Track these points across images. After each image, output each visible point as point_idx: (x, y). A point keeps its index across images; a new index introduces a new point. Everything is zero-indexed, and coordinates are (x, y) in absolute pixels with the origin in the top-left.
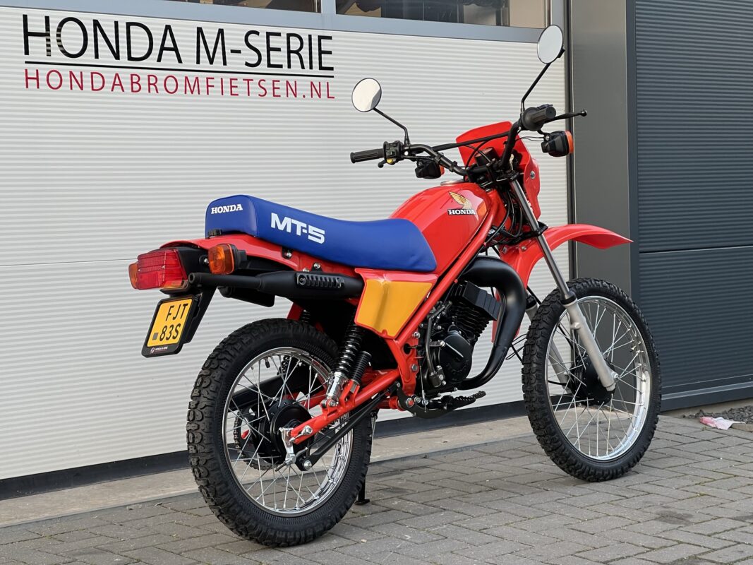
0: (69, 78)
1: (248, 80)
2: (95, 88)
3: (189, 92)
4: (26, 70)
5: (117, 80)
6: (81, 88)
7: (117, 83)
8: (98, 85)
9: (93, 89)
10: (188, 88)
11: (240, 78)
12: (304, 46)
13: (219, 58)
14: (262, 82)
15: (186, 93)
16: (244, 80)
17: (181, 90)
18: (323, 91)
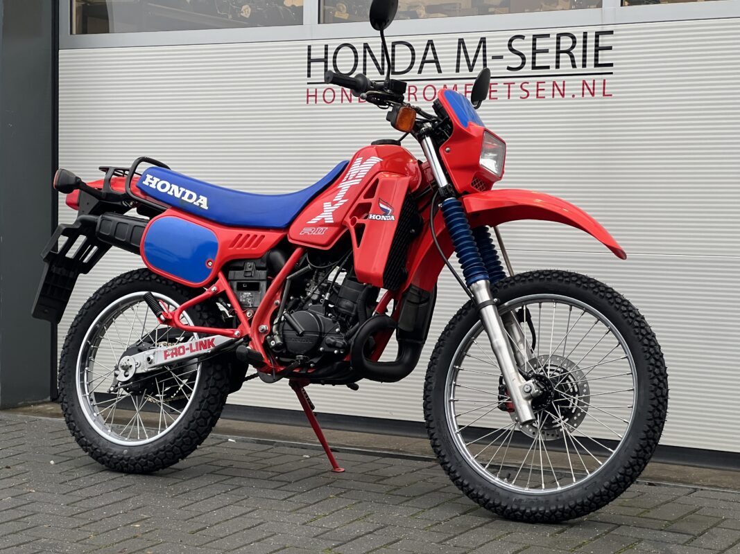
0: (341, 94)
1: (509, 84)
4: (308, 90)
6: (351, 100)
9: (360, 101)
11: (501, 82)
12: (577, 44)
13: (478, 65)
14: (524, 85)
16: (505, 84)
18: (598, 89)
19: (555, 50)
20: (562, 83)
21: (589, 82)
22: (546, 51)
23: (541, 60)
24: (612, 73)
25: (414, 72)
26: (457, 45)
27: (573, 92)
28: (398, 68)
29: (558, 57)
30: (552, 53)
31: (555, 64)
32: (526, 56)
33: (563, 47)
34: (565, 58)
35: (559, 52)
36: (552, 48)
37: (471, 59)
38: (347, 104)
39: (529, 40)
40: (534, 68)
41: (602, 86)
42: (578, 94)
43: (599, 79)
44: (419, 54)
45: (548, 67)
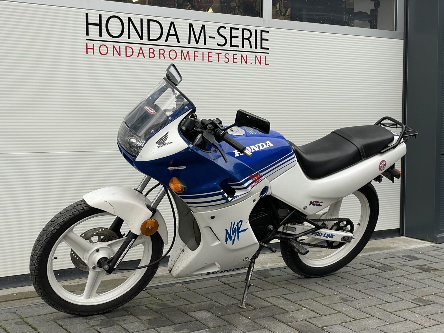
0: (112, 49)
1: (219, 54)
2: (127, 55)
3: (183, 59)
4: (87, 44)
5: (141, 51)
6: (120, 55)
7: (141, 53)
8: (129, 54)
9: (126, 56)
10: (183, 57)
11: (214, 52)
12: (252, 36)
13: (202, 41)
14: (226, 55)
15: (181, 59)
16: (216, 53)
17: (179, 58)
18: (263, 61)
19: (242, 37)
20: (246, 56)
21: (259, 57)
22: (237, 37)
23: (235, 42)
24: (268, 53)
25: (163, 40)
26: (189, 27)
27: (251, 61)
28: (152, 37)
29: (243, 42)
30: (240, 39)
31: (242, 45)
32: (227, 39)
33: (245, 36)
34: (246, 42)
35: (243, 39)
36: (240, 36)
37: (197, 37)
38: (116, 57)
39: (228, 30)
40: (231, 46)
41: (264, 59)
42: (253, 62)
43: (262, 55)
44: (165, 29)
45: (238, 46)
